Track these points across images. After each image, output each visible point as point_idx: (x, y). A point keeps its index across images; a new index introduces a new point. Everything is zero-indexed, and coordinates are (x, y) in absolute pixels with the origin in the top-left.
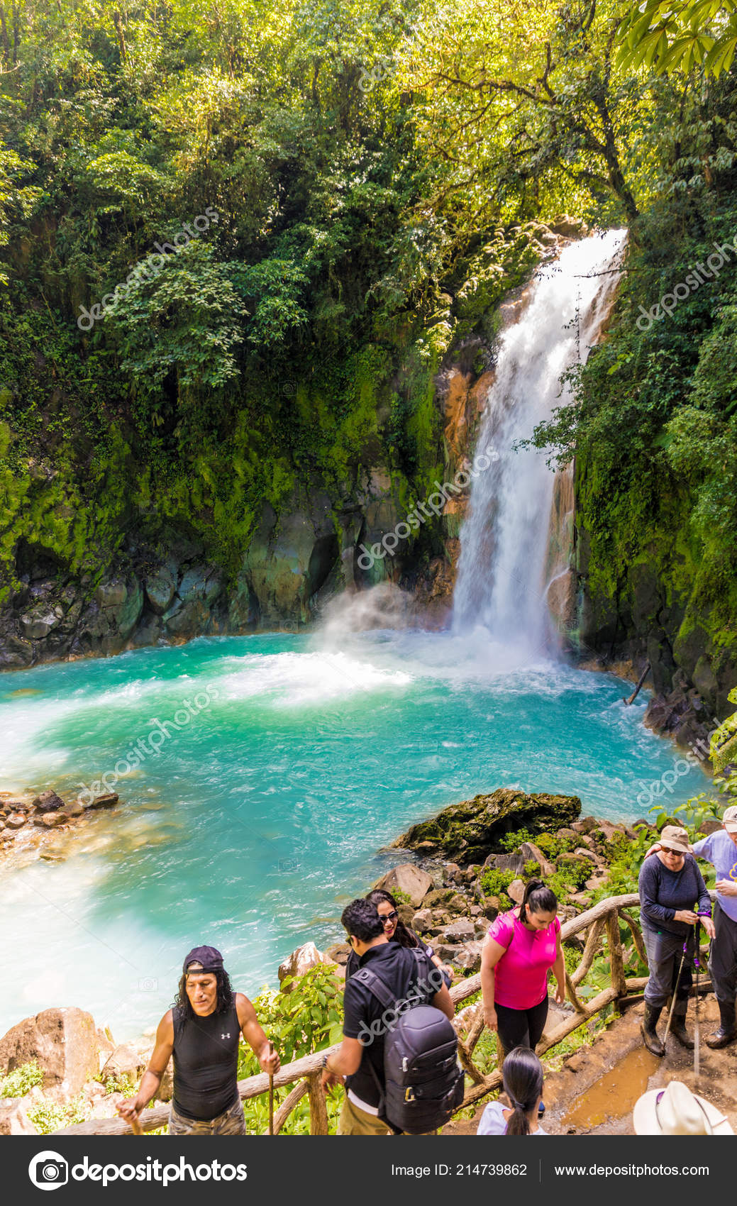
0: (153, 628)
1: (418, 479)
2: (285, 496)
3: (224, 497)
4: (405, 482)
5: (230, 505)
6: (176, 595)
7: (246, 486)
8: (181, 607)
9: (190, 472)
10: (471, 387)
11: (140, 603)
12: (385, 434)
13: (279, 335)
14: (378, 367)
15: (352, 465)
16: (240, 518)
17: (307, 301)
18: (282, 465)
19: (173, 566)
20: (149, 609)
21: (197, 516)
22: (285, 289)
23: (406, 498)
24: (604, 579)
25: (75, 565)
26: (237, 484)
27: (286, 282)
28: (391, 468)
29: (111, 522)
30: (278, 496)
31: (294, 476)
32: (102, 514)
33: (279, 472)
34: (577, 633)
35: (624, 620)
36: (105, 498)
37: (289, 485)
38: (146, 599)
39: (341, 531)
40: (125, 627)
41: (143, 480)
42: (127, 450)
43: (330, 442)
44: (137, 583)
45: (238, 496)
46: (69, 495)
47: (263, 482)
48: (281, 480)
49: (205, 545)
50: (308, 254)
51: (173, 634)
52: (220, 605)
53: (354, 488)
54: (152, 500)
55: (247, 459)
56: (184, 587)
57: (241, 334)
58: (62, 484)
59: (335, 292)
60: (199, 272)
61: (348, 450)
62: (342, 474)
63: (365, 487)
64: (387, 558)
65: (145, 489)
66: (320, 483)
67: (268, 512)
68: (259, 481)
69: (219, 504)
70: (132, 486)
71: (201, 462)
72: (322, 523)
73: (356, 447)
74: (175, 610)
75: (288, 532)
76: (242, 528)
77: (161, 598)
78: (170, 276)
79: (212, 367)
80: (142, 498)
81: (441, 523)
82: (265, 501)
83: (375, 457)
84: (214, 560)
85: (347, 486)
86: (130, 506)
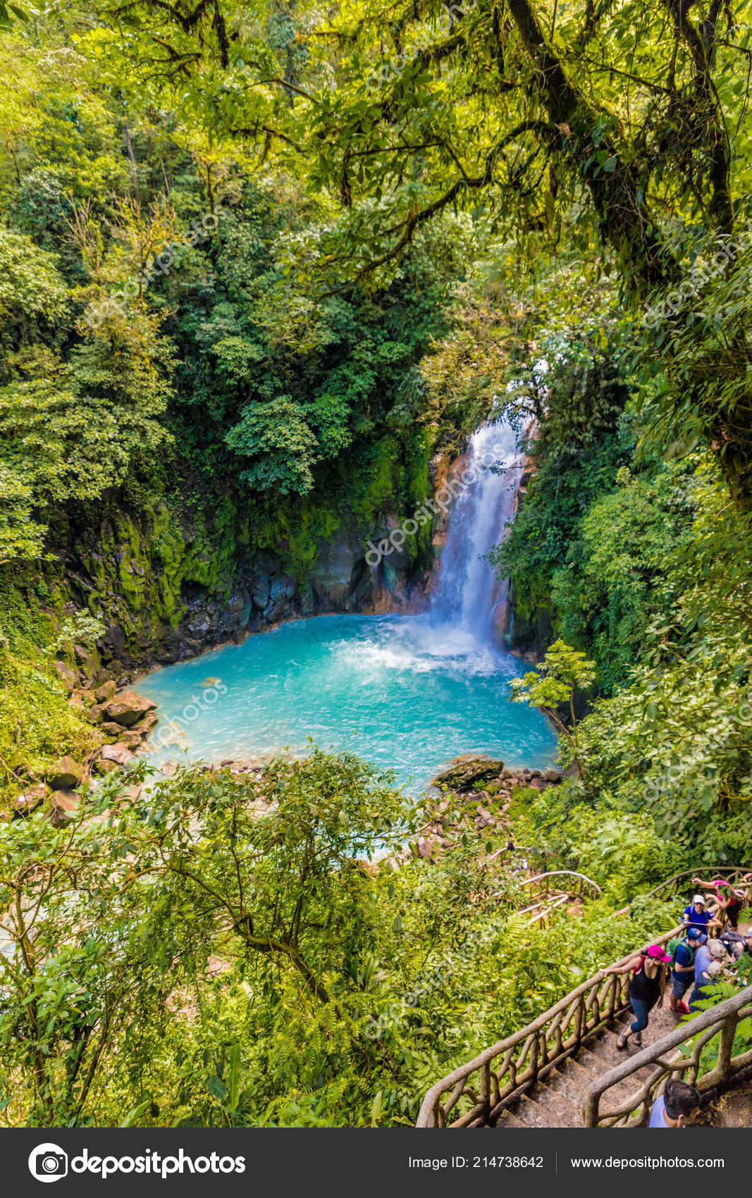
0: (260, 622)
2: (334, 533)
3: (295, 534)
5: (299, 540)
6: (269, 598)
7: (309, 528)
8: (274, 605)
9: (275, 520)
10: (451, 463)
11: (250, 606)
12: (397, 494)
13: (336, 453)
14: (392, 453)
15: (376, 514)
16: (306, 549)
17: (350, 421)
18: (332, 514)
19: (265, 579)
20: (256, 609)
21: (278, 546)
22: (338, 422)
24: (523, 609)
25: (212, 589)
26: (304, 527)
27: (337, 415)
28: (400, 515)
29: (230, 557)
30: (329, 533)
31: (339, 521)
32: (224, 554)
33: (330, 519)
34: (508, 637)
35: (533, 632)
36: (224, 543)
37: (336, 527)
38: (254, 603)
40: (244, 624)
41: (244, 527)
42: (235, 511)
43: (361, 497)
44: (248, 595)
45: (304, 534)
46: (205, 546)
47: (320, 525)
48: (332, 523)
49: (283, 563)
50: (349, 391)
51: (270, 623)
52: (296, 601)
53: (377, 527)
54: (251, 539)
55: (309, 510)
56: (273, 591)
57: (315, 456)
58: (200, 540)
59: (365, 409)
60: (288, 422)
61: (372, 503)
62: (369, 517)
63: (383, 526)
64: (398, 570)
65: (246, 532)
66: (355, 523)
67: (323, 544)
68: (317, 524)
69: (292, 539)
70: (239, 532)
71: (280, 512)
72: (357, 550)
73: (378, 502)
74: (270, 608)
75: (336, 557)
76: (309, 555)
77: (262, 602)
78: (271, 426)
79: (299, 481)
80: (244, 538)
81: (430, 549)
82: (322, 537)
83: (390, 509)
84: (290, 572)
85: (372, 525)
86: (239, 545)
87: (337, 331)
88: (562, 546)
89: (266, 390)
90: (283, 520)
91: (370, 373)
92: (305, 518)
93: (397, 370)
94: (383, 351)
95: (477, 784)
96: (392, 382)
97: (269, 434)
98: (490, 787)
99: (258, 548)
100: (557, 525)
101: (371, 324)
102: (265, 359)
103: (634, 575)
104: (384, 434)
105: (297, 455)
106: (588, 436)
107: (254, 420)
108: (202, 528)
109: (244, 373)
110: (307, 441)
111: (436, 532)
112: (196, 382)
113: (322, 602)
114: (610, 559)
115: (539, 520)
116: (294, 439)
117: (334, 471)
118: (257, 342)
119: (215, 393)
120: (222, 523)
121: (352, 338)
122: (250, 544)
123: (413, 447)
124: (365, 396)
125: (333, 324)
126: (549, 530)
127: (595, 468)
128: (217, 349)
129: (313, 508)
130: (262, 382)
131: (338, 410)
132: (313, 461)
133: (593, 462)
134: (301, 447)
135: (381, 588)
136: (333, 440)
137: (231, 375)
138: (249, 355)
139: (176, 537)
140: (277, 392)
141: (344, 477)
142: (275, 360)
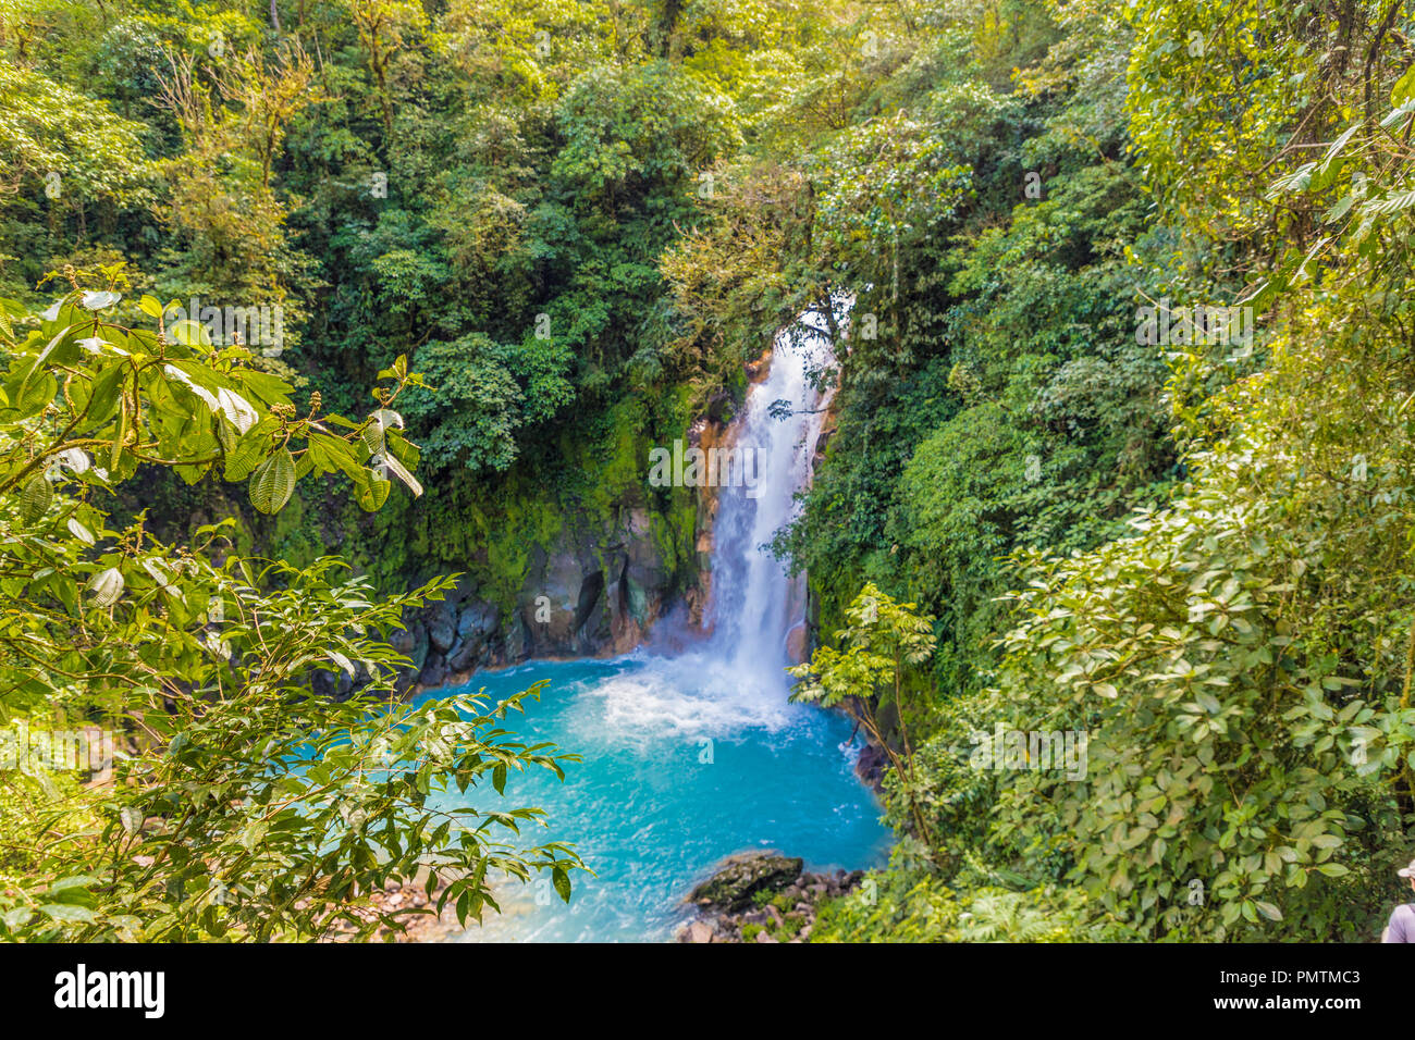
0: (440, 670)
1: (673, 518)
2: (554, 537)
3: (497, 539)
4: (662, 523)
5: (502, 548)
6: (457, 633)
7: (517, 530)
8: (463, 645)
9: (467, 518)
10: (719, 435)
11: (426, 648)
13: (551, 413)
14: (636, 420)
15: (615, 507)
16: (513, 560)
17: (573, 372)
18: (551, 509)
19: (450, 606)
20: (434, 651)
21: (472, 558)
22: (555, 369)
23: (663, 536)
26: (510, 528)
27: (554, 361)
28: (650, 509)
29: (396, 572)
30: (547, 537)
31: (561, 519)
32: (388, 567)
33: (547, 516)
36: (389, 550)
37: (557, 528)
38: (432, 643)
39: (606, 570)
41: (421, 528)
43: (594, 484)
44: (422, 629)
45: (510, 539)
46: (357, 553)
47: (533, 525)
48: (549, 523)
49: (481, 583)
50: (572, 330)
51: (457, 671)
52: (496, 638)
53: (616, 527)
54: (431, 546)
55: (518, 503)
56: (463, 625)
57: (520, 416)
58: (350, 544)
59: (596, 356)
60: (480, 366)
61: (610, 493)
62: (605, 514)
63: (626, 527)
64: (648, 590)
65: (423, 537)
66: (584, 523)
67: (538, 553)
68: (529, 524)
69: (492, 546)
70: (411, 536)
71: (474, 508)
72: (588, 561)
73: (618, 491)
74: (457, 649)
75: (557, 571)
76: (516, 570)
77: (444, 640)
78: (455, 370)
79: (496, 450)
80: (420, 546)
81: (695, 558)
82: (536, 543)
83: (635, 500)
84: (489, 596)
85: (610, 525)
86: (411, 555)
87: (550, 243)
88: (878, 521)
89: (450, 322)
90: (479, 519)
91: (600, 304)
92: (511, 515)
93: (640, 303)
94: (619, 272)
95: (759, 896)
96: (633, 321)
97: (451, 381)
98: (779, 899)
99: (442, 562)
100: (869, 490)
101: (603, 241)
102: (449, 281)
103: (986, 525)
104: (624, 394)
105: (494, 412)
106: (904, 356)
107: (431, 364)
108: (353, 527)
109: (416, 294)
110: (507, 391)
111: (702, 532)
112: (353, 318)
113: (538, 642)
114: (949, 508)
115: (843, 485)
116: (488, 387)
117: (553, 447)
118: (439, 260)
119: (380, 333)
120: (386, 521)
121: (574, 256)
122: (429, 555)
123: (666, 412)
124: (595, 337)
125: (544, 230)
126: (858, 497)
127: (917, 401)
128: (379, 264)
129: (524, 502)
130: (444, 313)
131: (555, 353)
132: (517, 422)
133: (916, 394)
134: (498, 400)
135: (623, 617)
136: (547, 394)
137: (399, 299)
138: (424, 272)
139: (311, 538)
140: (467, 327)
141: (569, 458)
142: (464, 285)
